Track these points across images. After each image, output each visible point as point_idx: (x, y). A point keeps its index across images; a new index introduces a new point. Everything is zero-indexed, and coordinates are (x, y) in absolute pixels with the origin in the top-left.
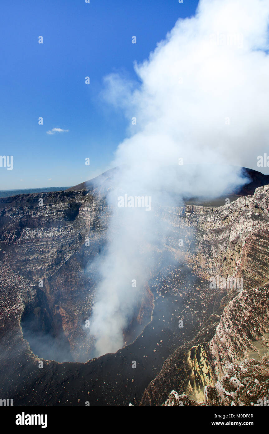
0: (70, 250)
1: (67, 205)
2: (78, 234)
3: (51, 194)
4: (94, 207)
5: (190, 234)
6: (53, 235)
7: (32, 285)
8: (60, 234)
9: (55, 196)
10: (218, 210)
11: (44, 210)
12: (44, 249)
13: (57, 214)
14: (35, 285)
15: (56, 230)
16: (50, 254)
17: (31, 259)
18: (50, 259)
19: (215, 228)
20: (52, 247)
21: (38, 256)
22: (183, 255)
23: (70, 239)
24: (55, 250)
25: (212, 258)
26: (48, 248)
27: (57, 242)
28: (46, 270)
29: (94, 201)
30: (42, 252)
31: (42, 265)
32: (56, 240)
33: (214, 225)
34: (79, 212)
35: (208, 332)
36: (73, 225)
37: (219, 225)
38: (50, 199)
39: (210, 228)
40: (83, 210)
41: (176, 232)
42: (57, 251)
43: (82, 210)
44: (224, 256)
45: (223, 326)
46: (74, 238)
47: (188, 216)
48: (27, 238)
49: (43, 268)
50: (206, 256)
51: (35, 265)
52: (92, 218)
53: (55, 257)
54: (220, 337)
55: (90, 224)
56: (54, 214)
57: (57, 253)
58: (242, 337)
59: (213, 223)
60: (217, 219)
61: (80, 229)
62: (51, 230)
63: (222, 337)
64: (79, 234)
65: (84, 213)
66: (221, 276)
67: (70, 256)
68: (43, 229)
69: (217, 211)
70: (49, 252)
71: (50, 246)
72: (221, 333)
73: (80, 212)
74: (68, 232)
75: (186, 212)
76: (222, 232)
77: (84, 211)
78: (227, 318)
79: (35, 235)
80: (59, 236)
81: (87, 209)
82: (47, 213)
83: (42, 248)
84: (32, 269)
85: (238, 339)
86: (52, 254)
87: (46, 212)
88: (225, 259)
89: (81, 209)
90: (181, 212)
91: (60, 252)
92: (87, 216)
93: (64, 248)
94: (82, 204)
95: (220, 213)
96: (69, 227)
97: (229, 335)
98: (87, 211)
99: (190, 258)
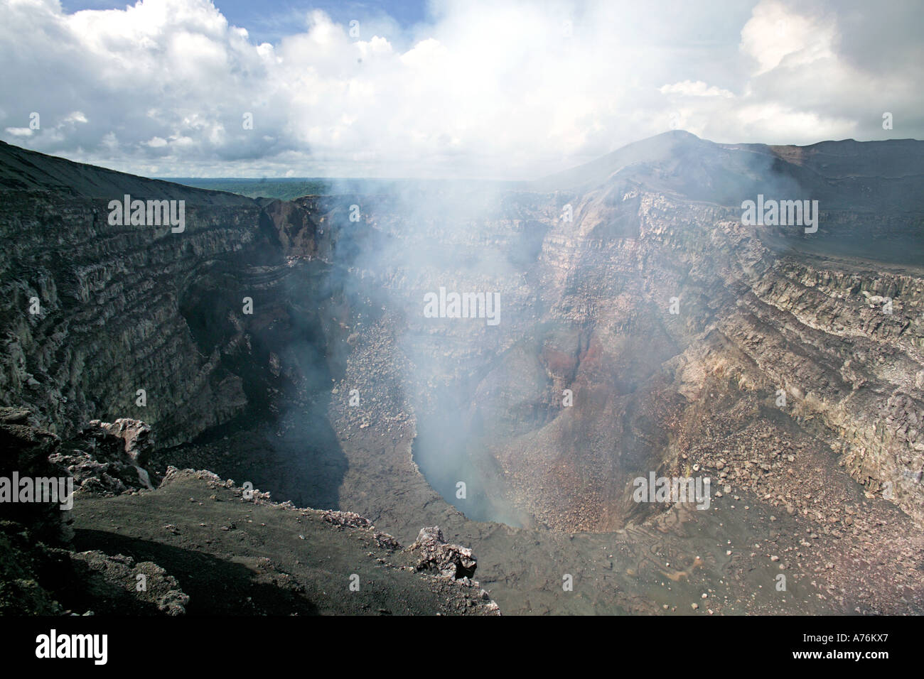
0: (512, 332)
1: (518, 226)
2: (535, 299)
4: (582, 240)
5: (863, 359)
6: (480, 290)
7: (431, 386)
8: (496, 290)
13: (493, 243)
14: (435, 387)
15: (487, 281)
17: (431, 332)
18: (469, 341)
21: (446, 330)
22: (821, 409)
23: (516, 305)
24: (482, 324)
28: (459, 362)
29: (582, 224)
31: (452, 350)
34: (543, 246)
36: (525, 276)
40: (554, 242)
41: (816, 344)
42: (486, 326)
43: (551, 242)
46: (525, 305)
47: (873, 306)
48: (428, 286)
49: (453, 357)
51: (438, 347)
52: (574, 267)
53: (480, 339)
55: (567, 280)
56: (488, 242)
57: (483, 332)
61: (541, 288)
62: (478, 279)
64: (538, 297)
65: (553, 249)
67: (510, 343)
68: (460, 273)
73: (545, 247)
75: (866, 293)
77: (555, 245)
79: (443, 283)
81: (562, 242)
82: (472, 238)
84: (433, 353)
87: (469, 235)
89: (549, 239)
90: (849, 290)
91: (490, 329)
92: (561, 258)
94: (552, 227)
96: (518, 278)
98: (564, 245)
99: (844, 426)
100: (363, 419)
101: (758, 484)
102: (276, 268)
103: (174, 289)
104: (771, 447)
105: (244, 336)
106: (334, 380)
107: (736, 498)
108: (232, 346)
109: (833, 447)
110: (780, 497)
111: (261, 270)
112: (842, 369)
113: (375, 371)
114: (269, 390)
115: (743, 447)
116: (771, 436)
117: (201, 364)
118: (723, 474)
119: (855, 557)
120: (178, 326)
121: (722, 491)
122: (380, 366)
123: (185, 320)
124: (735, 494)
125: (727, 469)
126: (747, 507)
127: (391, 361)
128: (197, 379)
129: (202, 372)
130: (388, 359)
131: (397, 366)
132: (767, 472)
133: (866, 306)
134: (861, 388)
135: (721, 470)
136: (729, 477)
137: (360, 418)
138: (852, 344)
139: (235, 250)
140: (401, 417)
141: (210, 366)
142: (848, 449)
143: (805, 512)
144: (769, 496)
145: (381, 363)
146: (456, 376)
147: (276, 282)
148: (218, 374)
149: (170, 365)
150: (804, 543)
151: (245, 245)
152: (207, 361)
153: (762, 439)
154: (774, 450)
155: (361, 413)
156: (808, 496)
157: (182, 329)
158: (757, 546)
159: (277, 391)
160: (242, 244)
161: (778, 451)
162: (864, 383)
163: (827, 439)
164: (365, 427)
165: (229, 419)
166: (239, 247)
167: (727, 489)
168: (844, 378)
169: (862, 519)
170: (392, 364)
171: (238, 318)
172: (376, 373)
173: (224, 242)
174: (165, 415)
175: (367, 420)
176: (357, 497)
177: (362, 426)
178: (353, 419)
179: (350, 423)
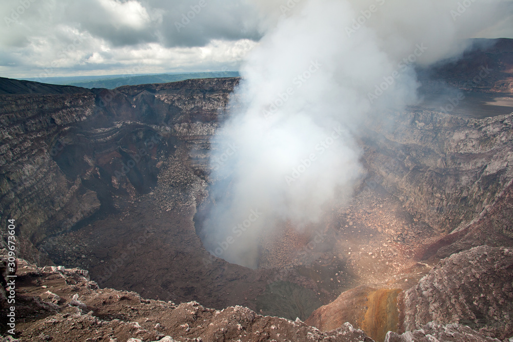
3: (225, 81)
5: (414, 155)
7: (203, 186)
9: (231, 84)
10: (478, 124)
11: (217, 101)
14: (206, 186)
19: (462, 152)
22: (395, 181)
25: (441, 194)
33: (461, 148)
35: (406, 280)
37: (470, 148)
38: (224, 87)
39: (452, 151)
41: (394, 149)
44: (464, 194)
45: (432, 280)
47: (420, 128)
48: (199, 133)
50: (432, 189)
54: (422, 289)
58: (457, 298)
59: (462, 144)
60: (470, 138)
63: (426, 290)
66: (449, 220)
68: (215, 125)
69: (475, 124)
72: (426, 286)
75: (417, 122)
76: (474, 159)
78: (442, 271)
79: (206, 131)
85: (450, 299)
88: (465, 198)
90: (409, 120)
95: (481, 128)
97: (438, 292)
99: (405, 188)
101: (366, 220)
102: (110, 129)
103: (46, 145)
104: (372, 201)
105: (94, 169)
106: (150, 188)
107: (355, 227)
108: (88, 175)
109: (400, 198)
110: (375, 225)
111: (100, 131)
112: (405, 160)
114: (113, 197)
115: (359, 202)
116: (372, 196)
117: (69, 186)
118: (349, 217)
119: (407, 249)
120: (51, 167)
121: (348, 225)
122: (176, 177)
123: (55, 162)
124: (354, 225)
125: (351, 214)
126: (360, 231)
128: (68, 195)
129: (70, 191)
130: (179, 174)
131: (185, 177)
132: (370, 214)
133: (417, 128)
134: (413, 169)
135: (348, 215)
136: (352, 218)
137: (166, 206)
138: (409, 148)
139: (82, 120)
140: (188, 203)
141: (76, 187)
142: (407, 199)
143: (387, 231)
144: (370, 225)
147: (110, 137)
148: (81, 191)
149: (49, 189)
150: (385, 245)
151: (88, 117)
152: (73, 184)
153: (368, 198)
154: (373, 203)
155: (166, 204)
156: (388, 223)
157: (54, 168)
158: (363, 249)
159: (118, 197)
160: (86, 116)
161: (375, 203)
162: (415, 166)
163: (398, 195)
164: (169, 211)
165: (91, 215)
166: (84, 118)
167: (351, 223)
168: (406, 165)
169: (412, 231)
170: (182, 176)
171: (90, 159)
172: (173, 182)
173: (75, 116)
174: (50, 217)
175: (170, 206)
176: (165, 246)
177: (167, 210)
178: (162, 207)
179: (161, 209)
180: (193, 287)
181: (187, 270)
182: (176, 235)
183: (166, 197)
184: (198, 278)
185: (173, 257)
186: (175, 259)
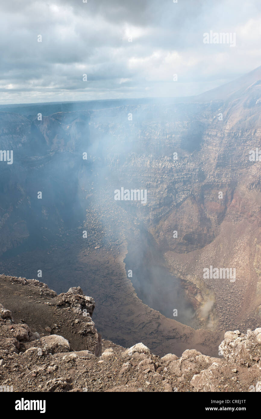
0: (183, 190)
1: (186, 125)
2: (198, 170)
4: (228, 131)
6: (163, 166)
7: (136, 223)
8: (173, 165)
11: (155, 129)
12: (152, 183)
13: (171, 137)
14: (138, 224)
15: (168, 160)
16: (158, 190)
18: (157, 196)
20: (162, 182)
23: (186, 174)
24: (165, 186)
26: (157, 182)
27: (168, 176)
28: (152, 209)
29: (228, 121)
30: (148, 186)
32: (167, 173)
34: (203, 137)
36: (191, 156)
40: (210, 134)
42: (168, 187)
46: (192, 174)
48: (132, 165)
49: (148, 206)
52: (222, 149)
53: (165, 195)
55: (218, 157)
57: (166, 191)
61: (202, 163)
62: (162, 159)
64: (200, 169)
65: (209, 139)
67: (183, 198)
68: (152, 156)
70: (157, 187)
71: (160, 179)
74: (183, 164)
77: (210, 136)
79: (141, 162)
80: (171, 168)
81: (215, 133)
82: (158, 134)
83: (149, 181)
84: (136, 205)
86: (161, 191)
87: (156, 132)
89: (207, 133)
91: (170, 189)
92: (214, 144)
93: (177, 186)
94: (209, 125)
96: (187, 157)
98: (216, 136)
100: (97, 243)
106: (79, 222)
113: (102, 215)
114: (42, 228)
122: (106, 212)
127: (112, 210)
130: (110, 208)
131: (115, 212)
137: (95, 243)
140: (118, 242)
145: (106, 211)
146: (151, 218)
155: (96, 240)
159: (46, 228)
164: (98, 248)
165: (20, 245)
170: (113, 211)
172: (103, 217)
175: (98, 244)
176: (93, 288)
177: (96, 248)
178: (90, 243)
179: (89, 246)
180: (123, 340)
181: (117, 319)
182: (105, 277)
183: (95, 233)
184: (130, 329)
185: (101, 301)
186: (104, 304)
